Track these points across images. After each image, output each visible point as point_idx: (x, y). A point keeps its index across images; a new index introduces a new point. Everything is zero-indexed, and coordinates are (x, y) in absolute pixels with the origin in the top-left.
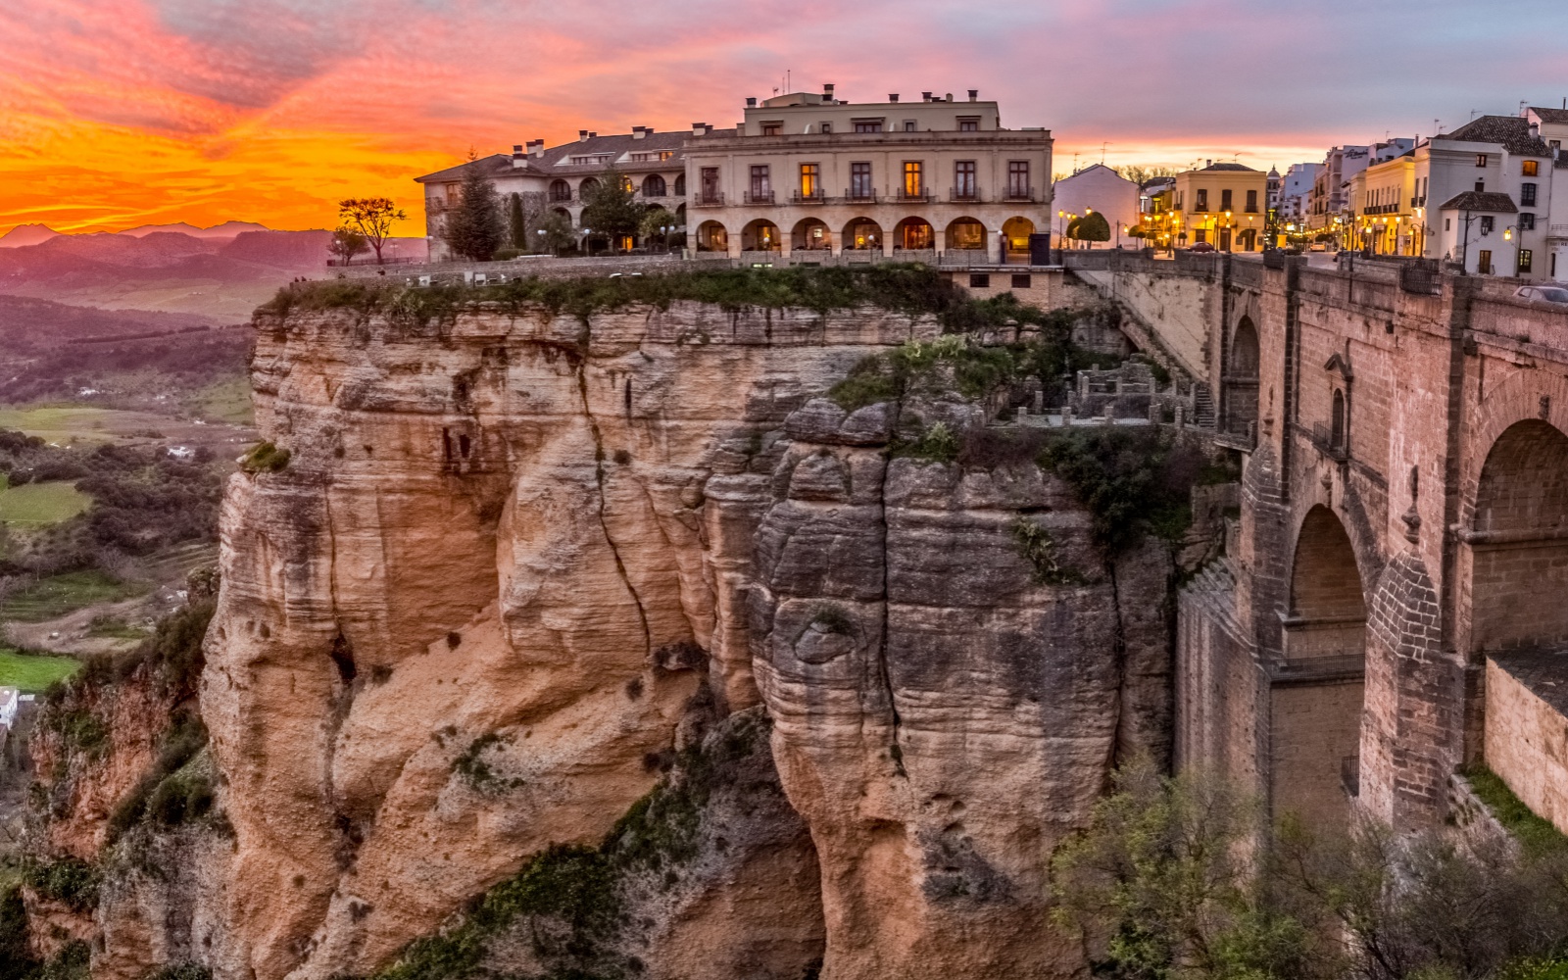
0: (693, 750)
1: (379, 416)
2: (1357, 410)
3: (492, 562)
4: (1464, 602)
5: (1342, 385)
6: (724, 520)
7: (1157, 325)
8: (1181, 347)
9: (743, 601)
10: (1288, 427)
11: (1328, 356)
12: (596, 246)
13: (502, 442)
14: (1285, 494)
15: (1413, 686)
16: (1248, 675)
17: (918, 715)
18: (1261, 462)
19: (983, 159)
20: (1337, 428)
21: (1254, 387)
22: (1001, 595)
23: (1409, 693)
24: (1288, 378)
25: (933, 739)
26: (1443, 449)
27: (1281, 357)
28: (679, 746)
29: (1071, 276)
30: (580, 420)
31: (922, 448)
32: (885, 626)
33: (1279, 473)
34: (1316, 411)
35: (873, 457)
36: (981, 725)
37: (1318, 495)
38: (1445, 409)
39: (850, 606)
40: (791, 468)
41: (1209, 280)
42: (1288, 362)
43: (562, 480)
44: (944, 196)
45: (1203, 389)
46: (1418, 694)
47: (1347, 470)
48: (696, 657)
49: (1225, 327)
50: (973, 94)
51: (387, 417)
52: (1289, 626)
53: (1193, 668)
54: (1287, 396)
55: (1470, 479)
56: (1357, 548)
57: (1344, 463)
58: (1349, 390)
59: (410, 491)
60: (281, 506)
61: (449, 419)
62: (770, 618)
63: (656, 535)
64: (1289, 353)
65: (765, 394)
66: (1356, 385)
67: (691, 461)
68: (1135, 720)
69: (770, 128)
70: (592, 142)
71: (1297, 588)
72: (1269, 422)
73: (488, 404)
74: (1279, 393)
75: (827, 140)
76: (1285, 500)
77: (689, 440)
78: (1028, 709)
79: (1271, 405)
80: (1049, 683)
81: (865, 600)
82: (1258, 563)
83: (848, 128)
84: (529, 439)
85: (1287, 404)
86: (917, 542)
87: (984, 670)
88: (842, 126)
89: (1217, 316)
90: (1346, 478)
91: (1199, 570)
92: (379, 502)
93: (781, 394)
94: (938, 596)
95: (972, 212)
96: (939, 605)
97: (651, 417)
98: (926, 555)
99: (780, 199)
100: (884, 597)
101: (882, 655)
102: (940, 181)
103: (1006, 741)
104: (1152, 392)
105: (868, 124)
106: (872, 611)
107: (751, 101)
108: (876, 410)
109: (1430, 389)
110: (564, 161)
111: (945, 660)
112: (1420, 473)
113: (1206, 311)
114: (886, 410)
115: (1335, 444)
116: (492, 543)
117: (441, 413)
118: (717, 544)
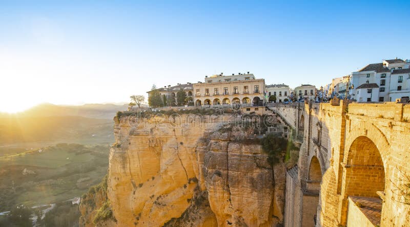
0: (196, 198)
1: (136, 136)
2: (323, 134)
3: (159, 163)
4: (344, 182)
5: (319, 129)
6: (200, 155)
7: (285, 118)
8: (290, 122)
9: (203, 170)
10: (309, 139)
11: (317, 122)
12: (179, 105)
13: (160, 141)
14: (308, 153)
15: (329, 201)
16: (299, 192)
17: (234, 193)
18: (304, 147)
19: (249, 85)
20: (319, 139)
21: (303, 130)
22: (250, 169)
23: (328, 203)
24: (309, 128)
25: (237, 198)
26: (339, 143)
27: (308, 123)
28: (194, 198)
29: (267, 108)
30: (174, 137)
31: (235, 141)
32: (228, 175)
33: (307, 149)
34: (315, 135)
35: (226, 143)
36: (246, 196)
37: (314, 154)
38: (340, 134)
39: (221, 171)
40: (211, 145)
41: (296, 108)
42: (309, 124)
43: (171, 148)
44: (242, 93)
45: (294, 131)
46: (330, 203)
47: (320, 148)
48: (196, 180)
49: (299, 118)
50: (248, 73)
51: (138, 137)
52: (308, 182)
53: (289, 189)
54: (309, 132)
55: (346, 152)
56: (321, 167)
57: (319, 146)
58: (321, 130)
59: (144, 150)
60: (119, 154)
61: (149, 137)
62: (207, 173)
63: (188, 158)
64: (310, 122)
65: (207, 132)
66: (323, 128)
67: (194, 144)
68: (277, 198)
69: (210, 81)
70: (180, 86)
71: (310, 174)
72: (306, 137)
73: (157, 134)
74: (308, 131)
75: (220, 83)
76: (308, 155)
77: (194, 140)
78: (255, 193)
79: (306, 134)
80: (259, 188)
81: (224, 170)
82: (302, 168)
83: (224, 81)
84: (165, 140)
85: (309, 134)
86: (234, 159)
87: (246, 184)
88: (223, 80)
89: (297, 115)
90: (320, 150)
91: (291, 169)
92: (138, 153)
93: (210, 131)
94: (238, 170)
95: (248, 96)
96: (238, 172)
97: (186, 136)
98: (235, 161)
99: (211, 95)
100: (228, 170)
101: (227, 180)
102: (241, 90)
103: (250, 200)
104: (283, 131)
105: (228, 80)
106: (225, 172)
107: (206, 76)
108: (226, 134)
109: (337, 129)
110: (174, 89)
111: (239, 182)
112: (334, 149)
113: (295, 115)
114: (228, 134)
115: (318, 142)
116: (159, 160)
117: (148, 136)
118: (199, 159)
